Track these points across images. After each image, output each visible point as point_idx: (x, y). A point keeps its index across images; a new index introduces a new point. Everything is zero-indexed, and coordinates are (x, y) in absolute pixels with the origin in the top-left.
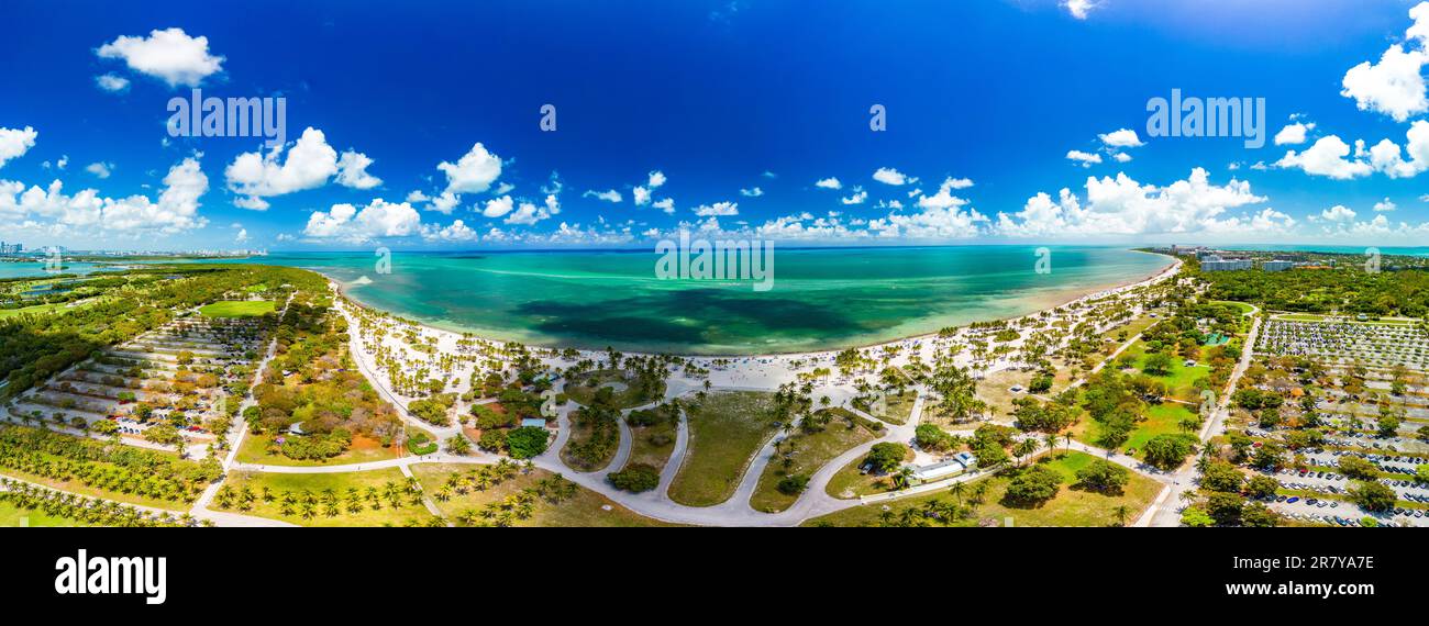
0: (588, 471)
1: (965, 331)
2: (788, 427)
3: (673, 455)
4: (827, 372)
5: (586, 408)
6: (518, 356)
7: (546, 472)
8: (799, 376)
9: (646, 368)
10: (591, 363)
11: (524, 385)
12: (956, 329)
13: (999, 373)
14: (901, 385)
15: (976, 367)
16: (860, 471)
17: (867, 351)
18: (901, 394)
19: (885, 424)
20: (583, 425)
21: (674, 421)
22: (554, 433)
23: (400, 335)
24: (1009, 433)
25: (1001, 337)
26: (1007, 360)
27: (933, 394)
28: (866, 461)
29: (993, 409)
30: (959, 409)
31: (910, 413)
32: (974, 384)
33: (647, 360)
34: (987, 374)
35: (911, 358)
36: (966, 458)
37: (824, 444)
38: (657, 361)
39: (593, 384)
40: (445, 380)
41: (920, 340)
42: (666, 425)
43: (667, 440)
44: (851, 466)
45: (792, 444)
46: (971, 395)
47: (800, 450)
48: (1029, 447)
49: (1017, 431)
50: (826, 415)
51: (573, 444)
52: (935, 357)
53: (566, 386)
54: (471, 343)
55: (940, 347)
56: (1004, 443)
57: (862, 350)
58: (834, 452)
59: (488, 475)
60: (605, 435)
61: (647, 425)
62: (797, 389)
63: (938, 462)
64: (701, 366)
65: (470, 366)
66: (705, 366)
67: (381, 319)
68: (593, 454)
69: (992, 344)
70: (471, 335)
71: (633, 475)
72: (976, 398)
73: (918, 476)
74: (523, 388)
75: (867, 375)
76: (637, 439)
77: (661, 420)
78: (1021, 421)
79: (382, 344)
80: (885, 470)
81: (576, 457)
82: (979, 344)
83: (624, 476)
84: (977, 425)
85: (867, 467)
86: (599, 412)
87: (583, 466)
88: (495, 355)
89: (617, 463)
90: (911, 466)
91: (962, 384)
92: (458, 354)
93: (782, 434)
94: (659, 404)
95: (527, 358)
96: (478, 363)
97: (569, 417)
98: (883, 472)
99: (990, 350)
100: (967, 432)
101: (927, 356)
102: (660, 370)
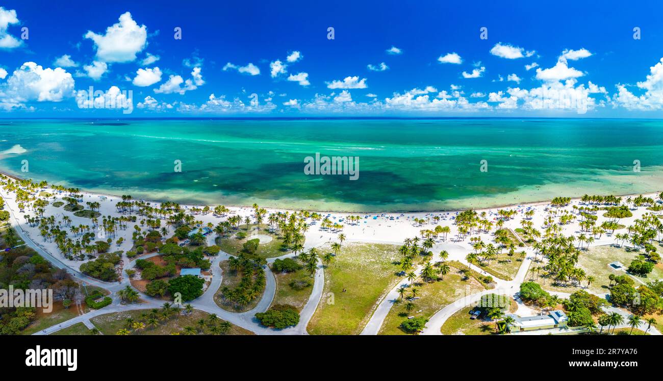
0: (239, 312)
1: (576, 202)
2: (412, 275)
3: (312, 297)
4: (446, 230)
5: (236, 258)
6: (174, 214)
7: (203, 313)
8: (422, 232)
9: (287, 222)
10: (239, 218)
11: (181, 239)
12: (569, 199)
13: (603, 247)
14: (512, 246)
15: (582, 238)
16: (470, 316)
17: (484, 214)
18: (510, 254)
19: (494, 279)
20: (233, 272)
21: (312, 267)
22: (209, 280)
23: (61, 204)
24: (601, 302)
25: (611, 213)
26: (614, 236)
27: (540, 257)
28: (476, 309)
29: (590, 279)
30: (561, 273)
31: (517, 271)
32: (578, 254)
33: (289, 216)
34: (591, 246)
35: (523, 222)
36: (559, 316)
37: (441, 292)
38: (297, 217)
39: (241, 237)
40: (110, 241)
41: (533, 206)
42: (305, 272)
43: (306, 284)
44: (464, 311)
45: (414, 291)
46: (573, 263)
47: (421, 296)
48: (614, 319)
49: (607, 303)
50: (444, 268)
51: (225, 289)
52: (546, 224)
53: (217, 239)
54: (130, 205)
55: (552, 215)
56: (594, 310)
57: (479, 212)
58: (449, 299)
59: (156, 317)
60: (253, 281)
61: (288, 272)
62: (420, 244)
63: (536, 315)
64: (337, 221)
65: (131, 225)
66: (340, 221)
67: (40, 189)
68: (243, 297)
69: (601, 217)
70: (129, 197)
71: (278, 314)
72: (577, 266)
73: (518, 324)
74: (180, 243)
75: (482, 235)
76: (280, 284)
77: (300, 268)
78: (613, 295)
79: (45, 215)
80: (490, 317)
81: (228, 300)
82: (589, 217)
83: (269, 316)
84: (573, 290)
85: (476, 313)
86: (247, 261)
87: (234, 308)
88: (153, 214)
89: (264, 303)
90: (514, 315)
91: (567, 252)
92: (119, 216)
93: (405, 281)
94: (298, 253)
95: (182, 215)
96: (138, 223)
97: (221, 266)
98: (489, 318)
99: (598, 223)
100: (564, 295)
101: (538, 222)
102: (299, 224)
